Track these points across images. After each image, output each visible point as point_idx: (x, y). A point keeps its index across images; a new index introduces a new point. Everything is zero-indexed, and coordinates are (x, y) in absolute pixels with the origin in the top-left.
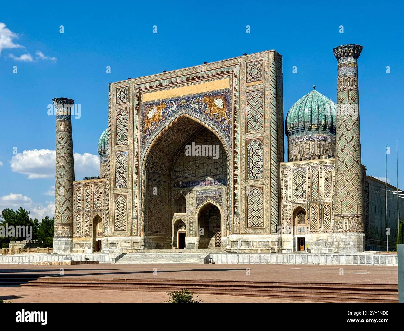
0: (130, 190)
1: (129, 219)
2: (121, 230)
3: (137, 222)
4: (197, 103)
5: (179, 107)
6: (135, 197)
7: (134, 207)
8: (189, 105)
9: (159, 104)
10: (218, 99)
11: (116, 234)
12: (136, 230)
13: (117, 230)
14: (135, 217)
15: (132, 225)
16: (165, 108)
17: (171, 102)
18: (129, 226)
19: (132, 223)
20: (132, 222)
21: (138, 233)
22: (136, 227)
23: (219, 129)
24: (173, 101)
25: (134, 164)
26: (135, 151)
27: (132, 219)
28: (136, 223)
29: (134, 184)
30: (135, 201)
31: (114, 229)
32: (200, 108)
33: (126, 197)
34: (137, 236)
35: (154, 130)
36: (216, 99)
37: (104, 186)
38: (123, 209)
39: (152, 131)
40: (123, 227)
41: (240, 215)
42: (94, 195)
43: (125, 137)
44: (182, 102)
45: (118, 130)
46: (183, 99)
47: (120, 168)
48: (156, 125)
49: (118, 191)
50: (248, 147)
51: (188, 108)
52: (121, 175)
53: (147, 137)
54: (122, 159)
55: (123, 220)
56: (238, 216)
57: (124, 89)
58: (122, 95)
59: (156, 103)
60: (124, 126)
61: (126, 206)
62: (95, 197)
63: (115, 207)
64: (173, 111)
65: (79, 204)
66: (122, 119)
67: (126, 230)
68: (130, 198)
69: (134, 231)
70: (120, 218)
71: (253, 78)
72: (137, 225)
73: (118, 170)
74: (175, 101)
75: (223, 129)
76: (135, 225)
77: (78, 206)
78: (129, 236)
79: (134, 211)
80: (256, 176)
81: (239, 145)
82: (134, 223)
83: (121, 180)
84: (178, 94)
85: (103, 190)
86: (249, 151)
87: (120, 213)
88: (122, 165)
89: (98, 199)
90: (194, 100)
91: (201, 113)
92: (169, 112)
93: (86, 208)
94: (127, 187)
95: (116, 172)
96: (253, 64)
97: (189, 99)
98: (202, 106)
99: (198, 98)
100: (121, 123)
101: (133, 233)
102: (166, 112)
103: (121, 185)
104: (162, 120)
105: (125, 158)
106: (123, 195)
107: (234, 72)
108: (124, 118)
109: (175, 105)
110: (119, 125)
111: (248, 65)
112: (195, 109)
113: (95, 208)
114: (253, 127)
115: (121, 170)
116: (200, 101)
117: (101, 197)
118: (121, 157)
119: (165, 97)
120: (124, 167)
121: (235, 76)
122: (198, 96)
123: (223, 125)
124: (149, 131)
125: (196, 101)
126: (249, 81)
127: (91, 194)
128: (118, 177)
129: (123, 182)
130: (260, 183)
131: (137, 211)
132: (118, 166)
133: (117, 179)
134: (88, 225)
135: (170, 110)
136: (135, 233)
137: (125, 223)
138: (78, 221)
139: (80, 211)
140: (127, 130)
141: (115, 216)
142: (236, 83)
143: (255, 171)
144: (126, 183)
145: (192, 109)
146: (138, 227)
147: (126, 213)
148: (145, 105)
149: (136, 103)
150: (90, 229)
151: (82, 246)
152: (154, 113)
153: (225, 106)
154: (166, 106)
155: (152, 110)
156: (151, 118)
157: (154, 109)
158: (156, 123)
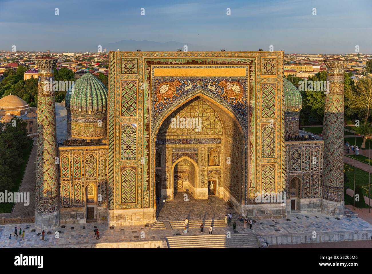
0: (140, 163)
1: (140, 191)
2: (130, 203)
3: (149, 194)
4: (214, 86)
5: (195, 87)
6: (145, 170)
7: (145, 179)
8: (206, 86)
9: (174, 81)
10: (235, 85)
11: (125, 207)
12: (148, 202)
13: (124, 203)
14: (146, 189)
15: (143, 197)
16: (180, 86)
17: (186, 81)
18: (140, 198)
19: (143, 195)
20: (143, 194)
21: (150, 205)
22: (148, 199)
23: (235, 112)
24: (189, 80)
25: (144, 137)
26: (145, 124)
27: (143, 191)
28: (148, 195)
29: (144, 157)
30: (146, 174)
31: (121, 202)
33: (135, 170)
34: (149, 207)
35: (167, 105)
36: (233, 85)
37: (99, 154)
38: (131, 181)
39: (165, 106)
40: (131, 199)
41: (255, 187)
42: (85, 163)
43: (132, 109)
44: (198, 83)
45: (124, 100)
46: (200, 80)
47: (127, 140)
48: (170, 101)
49: (125, 163)
50: (263, 130)
51: (205, 88)
52: (129, 147)
53: (160, 112)
54: (129, 130)
55: (131, 192)
56: (254, 189)
57: (132, 59)
58: (129, 65)
59: (170, 80)
60: (131, 97)
61: (135, 178)
62: (87, 165)
63: (121, 179)
64: (188, 89)
65: (66, 171)
66: (128, 90)
67: (135, 202)
68: (140, 170)
69: (146, 203)
70: (128, 190)
71: (267, 72)
72: (149, 197)
73: (124, 142)
74: (191, 81)
75: (240, 112)
76: (146, 197)
77: (64, 174)
78: (140, 208)
79: (146, 184)
80: (268, 155)
81: (254, 128)
82: (145, 195)
83: (129, 152)
84: (194, 74)
85: (97, 157)
86: (263, 134)
87: (128, 185)
88: (129, 137)
89: (91, 167)
90: (210, 83)
91: (218, 95)
92: (185, 90)
93: (76, 176)
94: (135, 159)
95: (121, 143)
96: (268, 60)
97: (205, 80)
98: (219, 89)
99: (215, 81)
100: (127, 93)
101: (145, 205)
102: (181, 90)
103: (128, 157)
104: (176, 97)
105: (132, 129)
106: (131, 167)
107: (250, 63)
108: (131, 89)
109: (190, 84)
110: (126, 96)
111: (264, 60)
112: (211, 91)
113: (87, 176)
114: (267, 113)
115: (129, 142)
116: (217, 85)
117: (95, 164)
118: (128, 128)
119: (180, 75)
120: (131, 139)
121: (251, 67)
122: (215, 80)
123: (239, 109)
124: (161, 105)
125: (213, 84)
126: (264, 74)
127: (83, 161)
128: (124, 148)
129: (130, 154)
130: (272, 161)
131: (149, 183)
132: (125, 138)
133: (123, 151)
134: (79, 194)
135: (186, 89)
136: (146, 205)
137: (134, 195)
138: (65, 190)
139: (67, 180)
140: (135, 102)
141: (121, 188)
142: (253, 74)
143: (268, 150)
144: (134, 155)
145: (209, 90)
146: (151, 199)
147: (135, 185)
148: (157, 80)
149: (147, 76)
150: (82, 198)
151: (72, 217)
152: (167, 89)
153: (241, 92)
154: (181, 84)
155: (165, 85)
156: (164, 94)
157: (168, 85)
158: (170, 99)
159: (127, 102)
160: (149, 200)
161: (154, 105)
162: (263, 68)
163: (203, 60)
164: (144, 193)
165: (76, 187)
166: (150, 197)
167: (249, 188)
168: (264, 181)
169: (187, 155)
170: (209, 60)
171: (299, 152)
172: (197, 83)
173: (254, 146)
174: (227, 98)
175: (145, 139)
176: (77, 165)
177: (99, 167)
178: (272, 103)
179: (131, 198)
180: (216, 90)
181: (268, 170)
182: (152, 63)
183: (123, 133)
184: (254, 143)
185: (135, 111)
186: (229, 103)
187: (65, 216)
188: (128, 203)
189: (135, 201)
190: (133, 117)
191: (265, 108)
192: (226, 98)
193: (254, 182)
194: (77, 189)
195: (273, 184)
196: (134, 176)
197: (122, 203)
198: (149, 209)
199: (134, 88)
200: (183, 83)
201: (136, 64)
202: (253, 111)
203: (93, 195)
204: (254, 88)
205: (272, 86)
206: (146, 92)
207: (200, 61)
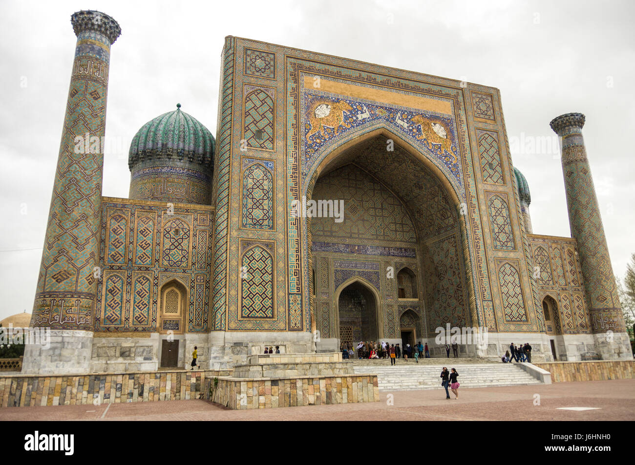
0: (281, 236)
1: (281, 294)
2: (261, 317)
3: (301, 301)
4: (405, 121)
5: (374, 117)
6: (292, 251)
7: (292, 270)
8: (392, 118)
9: (338, 101)
10: (437, 125)
11: (249, 326)
12: (299, 318)
13: (248, 317)
14: (295, 291)
15: (289, 307)
16: (351, 112)
17: (359, 105)
18: (282, 309)
19: (289, 303)
20: (289, 300)
21: (305, 323)
22: (298, 312)
23: (443, 167)
24: (363, 105)
25: (289, 189)
26: (290, 166)
27: (289, 294)
28: (298, 304)
29: (290, 225)
30: (293, 259)
31: (242, 315)
32: (411, 128)
33: (272, 249)
34: (302, 330)
35: (330, 139)
36: (435, 124)
37: (196, 219)
38: (263, 272)
39: (325, 140)
40: (264, 309)
41: (492, 301)
42: (164, 236)
43: (265, 136)
44: (379, 111)
45: (249, 120)
46: (382, 107)
47: (255, 191)
48: (334, 132)
49: (250, 234)
50: (489, 203)
51: (391, 122)
52: (258, 204)
53: (317, 148)
54: (258, 173)
55: (264, 296)
56: (490, 304)
57: (264, 54)
58: (259, 63)
59: (332, 98)
60: (263, 116)
61: (272, 267)
62: (167, 241)
63: (242, 266)
64: (364, 119)
65: (117, 250)
66: (258, 104)
67: (273, 317)
68: (281, 251)
69: (295, 320)
70: (257, 291)
71: (482, 114)
72: (302, 307)
73: (248, 193)
74: (368, 106)
75: (450, 168)
76: (296, 307)
77: (113, 256)
78: (282, 330)
79: (293, 279)
80: (504, 245)
81: (476, 197)
82: (292, 304)
84: (371, 97)
85: (191, 227)
86: (491, 208)
87: (257, 280)
88: (259, 185)
89: (177, 245)
90: (399, 114)
91: (413, 136)
92: (357, 118)
93: (140, 261)
94: (272, 228)
95: (243, 195)
96: (480, 96)
97: (390, 110)
98: (414, 127)
99: (406, 113)
100: (255, 108)
101: (292, 325)
102: (352, 118)
103: (257, 224)
104: (344, 128)
105: (266, 172)
106: (263, 243)
107: (456, 97)
108: (263, 102)
109: (367, 111)
110: (253, 112)
111: (474, 95)
112: (402, 128)
113: (166, 263)
114: (491, 176)
115: (258, 194)
117: (186, 241)
118: (256, 169)
119: (348, 94)
120: (263, 189)
121: (458, 103)
122: (406, 111)
123: (448, 163)
124: (319, 137)
125: (404, 117)
126: (478, 116)
127: (158, 232)
128: (250, 206)
129: (261, 217)
130: (512, 255)
131: (299, 279)
132: (250, 186)
133: (247, 210)
134: (145, 302)
135: (360, 117)
136: (296, 324)
137: (270, 301)
138: (111, 291)
139: (120, 268)
140: (272, 125)
141: (242, 284)
142: (462, 112)
143: (503, 237)
144: (269, 220)
145: (398, 126)
146: (304, 313)
147: (272, 281)
148: (309, 94)
149: (291, 85)
150: (151, 312)
151: (122, 354)
152: (327, 112)
153: (448, 137)
154: (350, 108)
155: (324, 106)
156: (323, 119)
157: (329, 107)
158: (333, 129)
159: (255, 122)
160: (302, 315)
161: (306, 134)
162: (475, 107)
163: (385, 79)
164: (291, 299)
165: (139, 287)
166: (304, 307)
167: (483, 301)
168: (505, 290)
170: (394, 80)
171: (546, 254)
172: (377, 112)
173: (480, 227)
174: (428, 143)
175: (290, 193)
176: (145, 238)
177: (194, 248)
178: (496, 162)
180: (408, 127)
181: (508, 270)
182: (300, 67)
183: (246, 177)
184: (479, 222)
185: (272, 140)
187: (106, 353)
189: (273, 314)
190: (267, 150)
191: (487, 167)
192: (425, 142)
194: (142, 291)
195: (520, 297)
196: (269, 262)
198: (301, 334)
199: (269, 101)
201: (272, 63)
202: (470, 169)
203: (178, 313)
204: (466, 134)
205: (491, 135)
206: (291, 111)
207: (379, 79)
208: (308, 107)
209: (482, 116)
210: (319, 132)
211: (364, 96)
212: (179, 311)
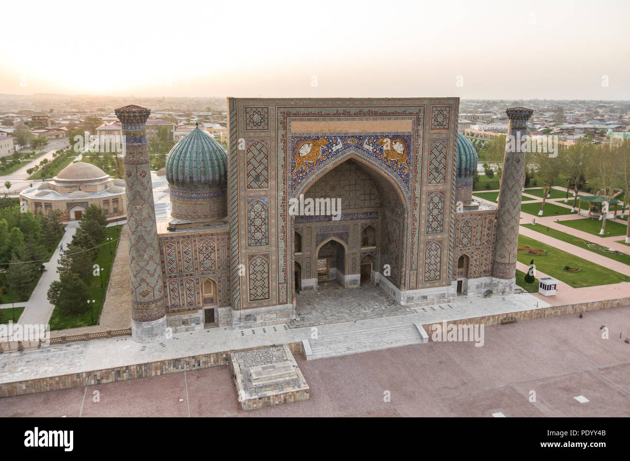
0: (274, 248)
1: (274, 284)
2: (262, 299)
3: (287, 287)
4: (371, 145)
5: (346, 146)
6: (281, 257)
7: (281, 269)
8: (361, 144)
10: (397, 143)
11: (255, 305)
12: (285, 297)
13: (254, 300)
14: (283, 281)
15: (279, 291)
17: (335, 138)
18: (274, 293)
19: (279, 289)
21: (289, 300)
22: (285, 293)
23: (397, 178)
24: (338, 137)
26: (280, 198)
27: (279, 284)
28: (285, 289)
29: (280, 240)
30: (281, 262)
32: (375, 150)
33: (268, 257)
34: (287, 303)
35: (310, 171)
36: (395, 143)
37: (218, 240)
38: (263, 272)
39: (306, 173)
41: (417, 270)
42: (199, 253)
43: (262, 178)
44: (350, 141)
45: (251, 167)
46: (353, 137)
47: (256, 220)
49: (254, 250)
50: (429, 200)
51: (359, 148)
52: (258, 229)
53: (300, 181)
54: (258, 207)
55: (263, 287)
56: (415, 272)
57: (260, 109)
58: (256, 118)
59: (313, 137)
60: (260, 163)
61: (268, 269)
62: (201, 255)
63: (249, 270)
64: (337, 150)
66: (256, 153)
67: (269, 298)
68: (274, 258)
69: (283, 298)
70: (259, 284)
71: (438, 125)
72: (287, 290)
73: (252, 222)
74: (341, 138)
75: (402, 178)
76: (283, 291)
77: (170, 270)
78: (274, 305)
79: (282, 274)
80: (435, 230)
81: (419, 197)
82: (281, 289)
83: (258, 235)
84: (345, 129)
85: (216, 244)
86: (430, 204)
87: (259, 278)
88: (258, 216)
89: (208, 257)
90: (367, 140)
91: (376, 157)
92: (332, 150)
93: (186, 270)
94: (267, 244)
95: (248, 224)
96: (439, 109)
97: (360, 138)
98: (378, 149)
99: (372, 138)
100: (254, 157)
101: (281, 301)
102: (328, 151)
103: (258, 242)
105: (263, 206)
106: (262, 255)
107: (417, 114)
108: (260, 151)
109: (340, 142)
110: (253, 161)
111: (434, 109)
112: (368, 151)
113: (202, 269)
114: (435, 179)
115: (258, 222)
116: (375, 143)
117: (213, 254)
118: (256, 204)
119: (326, 131)
120: (261, 218)
121: (418, 119)
122: (373, 136)
123: (402, 174)
124: (301, 172)
125: (370, 141)
126: (434, 128)
127: (196, 251)
128: (253, 231)
129: (260, 238)
130: (439, 236)
131: (286, 274)
132: (252, 217)
133: (251, 234)
134: (193, 293)
135: (334, 149)
136: (283, 300)
137: (267, 289)
138: (172, 290)
139: (175, 277)
140: (266, 169)
142: (420, 128)
143: (435, 225)
144: (266, 238)
145: (365, 151)
146: (288, 293)
147: (268, 277)
148: (295, 137)
149: (281, 132)
150: (196, 299)
151: (184, 323)
152: (309, 150)
153: (405, 152)
154: (327, 143)
155: (307, 145)
156: (305, 156)
157: (311, 145)
158: (313, 163)
159: (255, 169)
161: (292, 171)
162: (433, 120)
163: (358, 110)
164: (280, 286)
165: (188, 286)
166: (288, 291)
167: (410, 270)
168: (428, 261)
169: (334, 235)
170: (365, 110)
171: (470, 225)
173: (418, 220)
174: (387, 161)
175: (280, 218)
176: (188, 256)
177: (218, 258)
178: (442, 166)
179: (263, 294)
180: (373, 150)
181: (434, 248)
182: (289, 114)
183: (249, 211)
184: (418, 216)
185: (267, 181)
186: (390, 167)
187: (174, 323)
188: (259, 300)
189: (269, 297)
190: (264, 189)
191: (434, 172)
192: (385, 160)
193: (416, 263)
194: (190, 288)
195: (439, 264)
196: (266, 266)
197: (250, 300)
198: (286, 306)
199: (264, 149)
200: (331, 141)
201: (266, 116)
202: (419, 176)
203: (212, 294)
204: (421, 147)
205: (442, 143)
206: (281, 154)
207: (353, 111)
208: (294, 149)
209: (438, 127)
210: (302, 168)
211: (339, 129)
212: (212, 292)
